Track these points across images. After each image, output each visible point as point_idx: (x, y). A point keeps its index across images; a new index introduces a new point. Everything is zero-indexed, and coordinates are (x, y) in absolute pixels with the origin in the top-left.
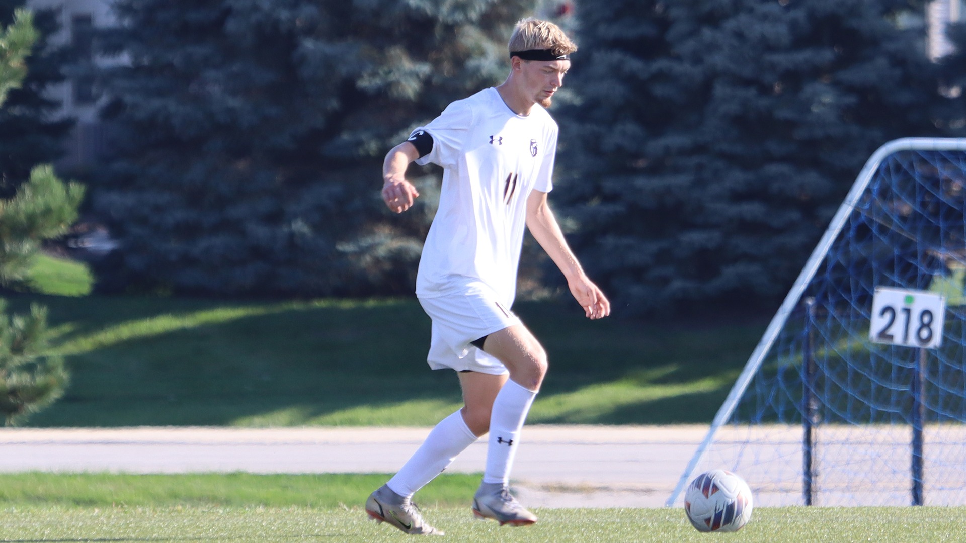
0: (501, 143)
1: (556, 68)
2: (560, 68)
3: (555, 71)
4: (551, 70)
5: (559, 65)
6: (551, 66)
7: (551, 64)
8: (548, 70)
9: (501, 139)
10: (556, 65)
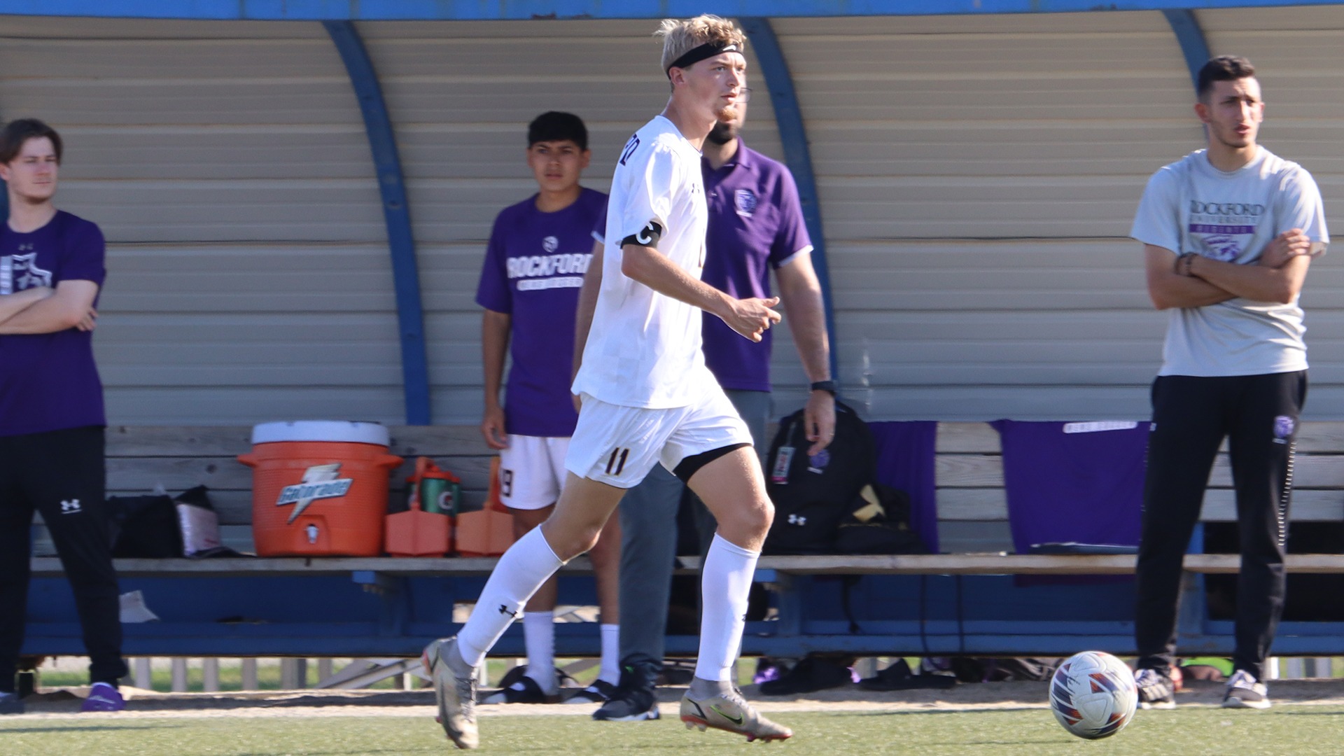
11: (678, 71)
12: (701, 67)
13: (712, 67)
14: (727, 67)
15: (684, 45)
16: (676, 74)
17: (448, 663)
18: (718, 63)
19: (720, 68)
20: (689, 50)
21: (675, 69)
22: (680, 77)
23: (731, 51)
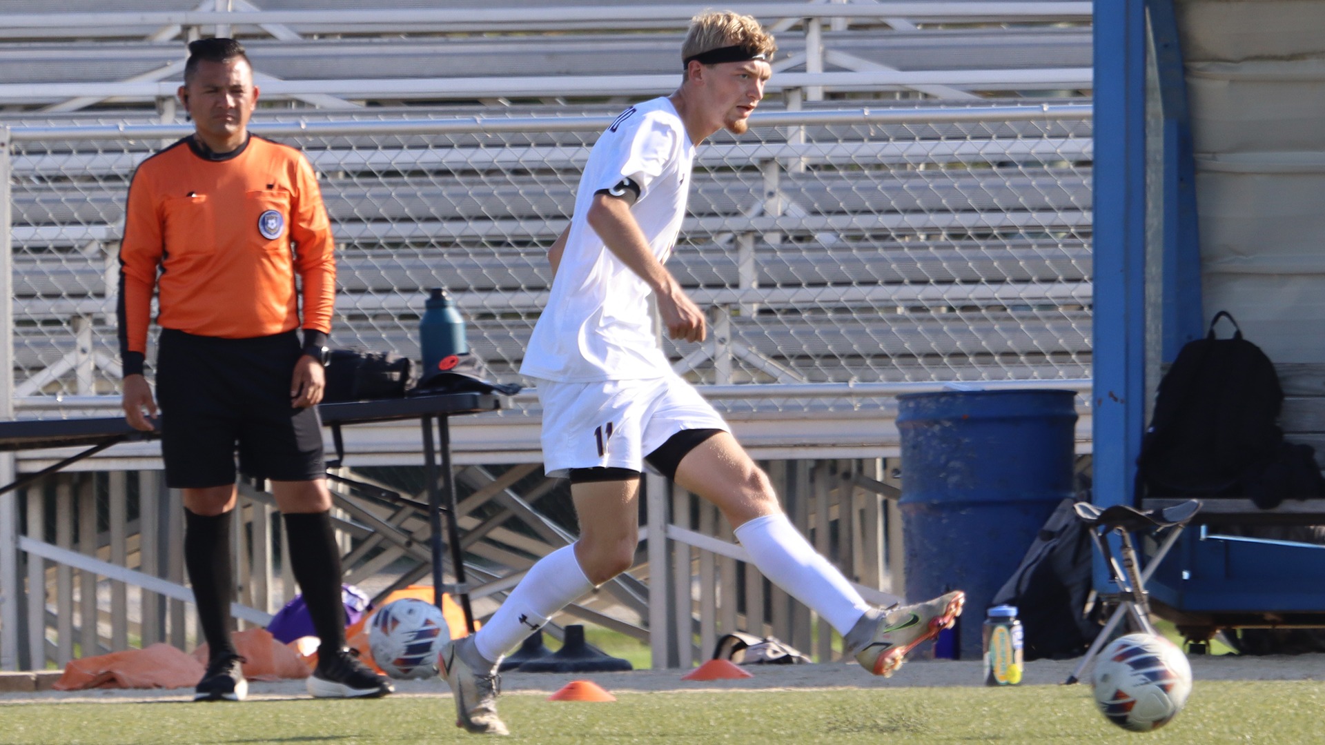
11: (698, 66)
12: (725, 69)
13: (737, 72)
14: (751, 76)
15: (711, 41)
16: (695, 68)
17: (465, 661)
18: (744, 69)
19: (744, 76)
20: (715, 47)
21: (695, 63)
22: (698, 73)
23: (761, 59)
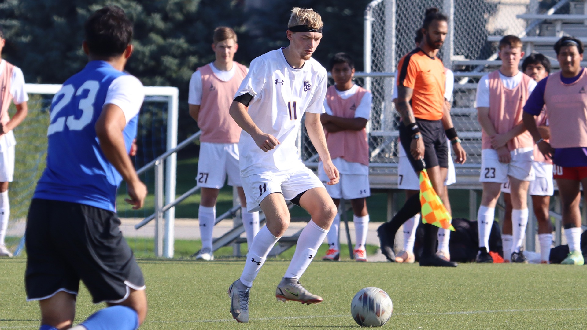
0: (282, 84)
1: (310, 36)
2: (312, 36)
3: (310, 39)
4: (307, 38)
5: (311, 34)
6: (306, 35)
7: (306, 34)
8: (305, 37)
9: (283, 81)
10: (310, 34)
